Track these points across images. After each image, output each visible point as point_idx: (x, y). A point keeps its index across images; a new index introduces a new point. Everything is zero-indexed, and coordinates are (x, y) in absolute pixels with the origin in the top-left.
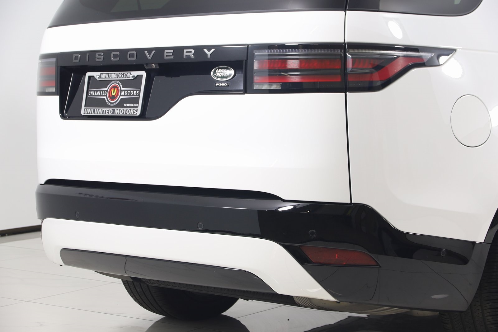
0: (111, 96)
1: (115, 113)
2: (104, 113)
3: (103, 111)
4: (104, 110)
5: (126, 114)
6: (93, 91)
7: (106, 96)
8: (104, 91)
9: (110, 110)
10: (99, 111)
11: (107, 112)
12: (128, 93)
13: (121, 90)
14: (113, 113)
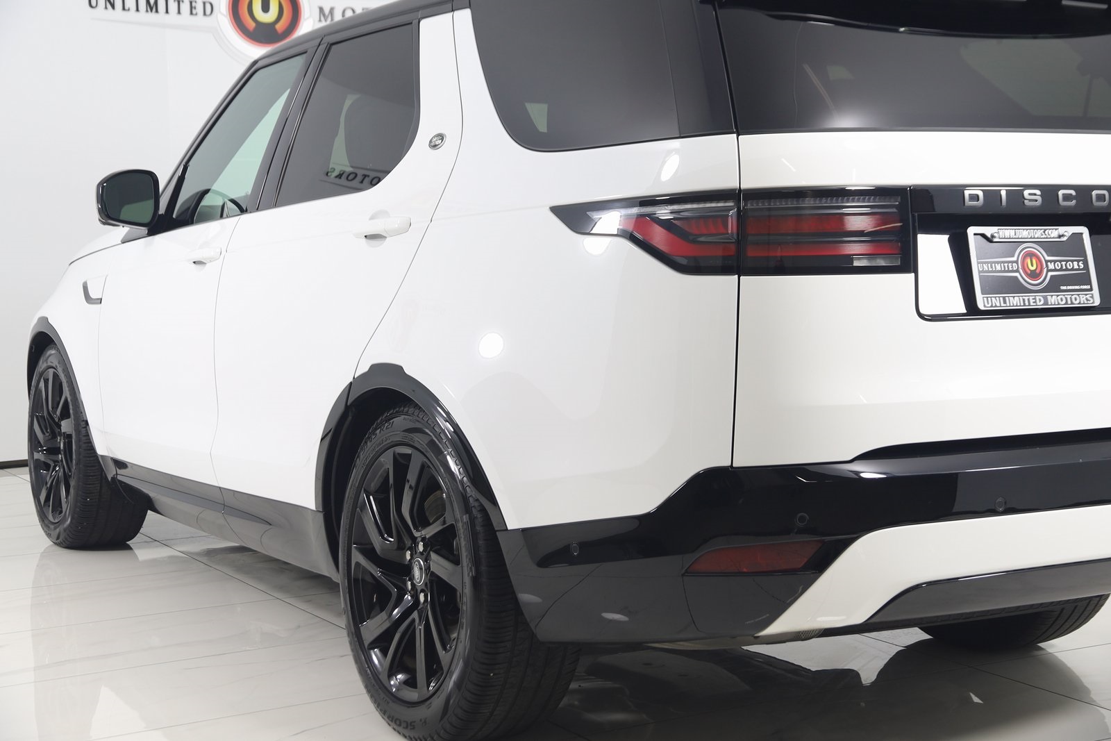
0: (1029, 272)
1: (1050, 303)
2: (1027, 304)
3: (1024, 300)
4: (1026, 298)
5: (1072, 303)
6: (988, 263)
7: (1017, 271)
8: (1012, 262)
9: (1037, 298)
10: (1015, 301)
11: (1034, 302)
12: (1062, 265)
13: (1047, 262)
14: (1046, 303)
